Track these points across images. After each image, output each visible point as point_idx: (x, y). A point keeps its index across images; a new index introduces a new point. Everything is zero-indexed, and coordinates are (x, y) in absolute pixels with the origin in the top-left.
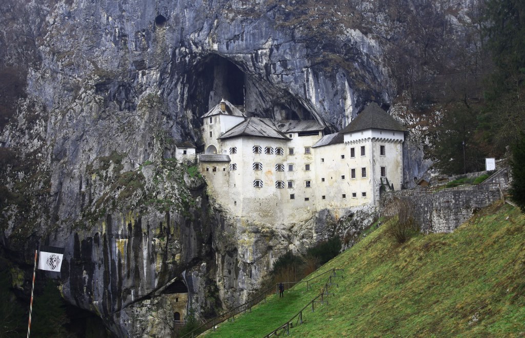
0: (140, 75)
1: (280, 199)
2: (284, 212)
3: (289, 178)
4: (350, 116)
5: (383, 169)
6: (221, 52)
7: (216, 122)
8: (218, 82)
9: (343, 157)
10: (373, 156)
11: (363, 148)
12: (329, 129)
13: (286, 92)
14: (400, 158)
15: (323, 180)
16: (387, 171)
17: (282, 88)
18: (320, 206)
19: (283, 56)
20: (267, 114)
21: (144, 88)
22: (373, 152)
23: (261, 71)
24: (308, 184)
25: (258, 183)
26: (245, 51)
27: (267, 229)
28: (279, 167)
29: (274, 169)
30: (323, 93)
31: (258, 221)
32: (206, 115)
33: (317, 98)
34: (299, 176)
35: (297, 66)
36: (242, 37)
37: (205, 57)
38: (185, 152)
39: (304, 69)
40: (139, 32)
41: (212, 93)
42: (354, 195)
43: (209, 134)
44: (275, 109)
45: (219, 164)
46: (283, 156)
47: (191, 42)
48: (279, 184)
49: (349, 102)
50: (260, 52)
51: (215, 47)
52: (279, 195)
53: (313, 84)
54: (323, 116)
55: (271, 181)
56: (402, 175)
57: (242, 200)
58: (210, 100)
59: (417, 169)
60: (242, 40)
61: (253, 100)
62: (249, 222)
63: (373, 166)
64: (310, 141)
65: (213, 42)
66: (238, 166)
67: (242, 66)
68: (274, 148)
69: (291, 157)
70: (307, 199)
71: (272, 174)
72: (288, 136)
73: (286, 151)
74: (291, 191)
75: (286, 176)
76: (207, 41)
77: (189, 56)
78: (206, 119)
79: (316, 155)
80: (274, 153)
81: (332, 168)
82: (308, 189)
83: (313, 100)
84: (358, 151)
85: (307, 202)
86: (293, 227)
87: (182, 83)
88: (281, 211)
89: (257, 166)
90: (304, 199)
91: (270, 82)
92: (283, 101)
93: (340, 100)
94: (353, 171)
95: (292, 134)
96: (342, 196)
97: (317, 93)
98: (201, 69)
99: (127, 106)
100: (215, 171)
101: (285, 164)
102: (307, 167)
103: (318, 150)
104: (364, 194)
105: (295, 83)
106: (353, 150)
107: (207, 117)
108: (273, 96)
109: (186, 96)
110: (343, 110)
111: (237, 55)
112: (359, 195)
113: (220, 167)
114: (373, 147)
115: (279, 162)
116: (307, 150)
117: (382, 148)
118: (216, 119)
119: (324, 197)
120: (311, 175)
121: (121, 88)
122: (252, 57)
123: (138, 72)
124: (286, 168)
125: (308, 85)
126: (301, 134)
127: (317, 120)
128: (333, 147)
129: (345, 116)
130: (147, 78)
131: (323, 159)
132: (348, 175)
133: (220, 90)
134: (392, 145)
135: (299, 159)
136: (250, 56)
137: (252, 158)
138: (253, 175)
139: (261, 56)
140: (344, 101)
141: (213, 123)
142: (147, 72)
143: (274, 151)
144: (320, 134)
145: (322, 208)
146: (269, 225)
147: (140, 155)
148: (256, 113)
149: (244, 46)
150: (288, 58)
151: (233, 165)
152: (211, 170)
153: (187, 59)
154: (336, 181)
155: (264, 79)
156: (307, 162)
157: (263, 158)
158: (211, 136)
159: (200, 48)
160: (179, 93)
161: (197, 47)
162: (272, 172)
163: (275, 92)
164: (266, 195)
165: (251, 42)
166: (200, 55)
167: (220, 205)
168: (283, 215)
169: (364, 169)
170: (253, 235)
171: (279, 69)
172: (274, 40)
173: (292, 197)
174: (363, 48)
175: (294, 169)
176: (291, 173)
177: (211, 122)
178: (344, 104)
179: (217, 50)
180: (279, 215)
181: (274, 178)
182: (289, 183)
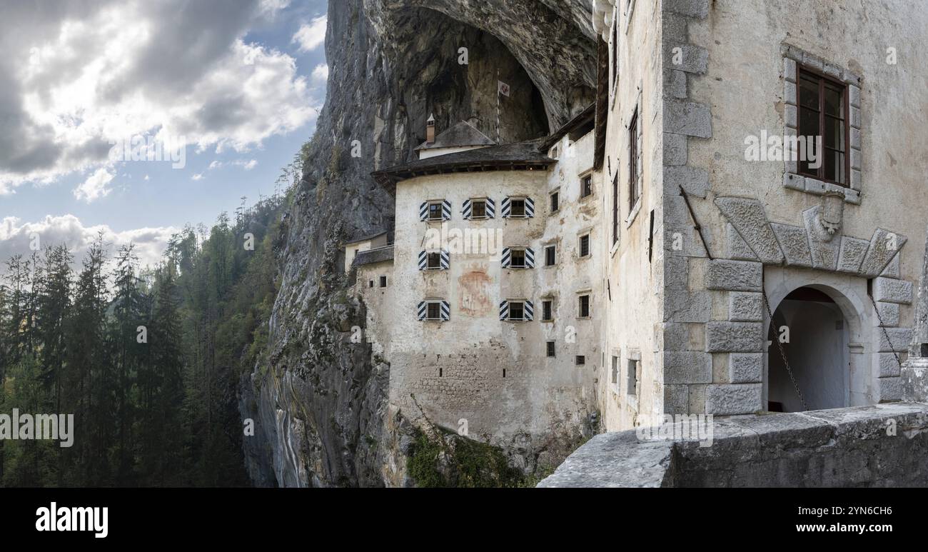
1: (515, 354)
2: (531, 397)
3: (545, 290)
24: (584, 305)
25: (434, 307)
28: (516, 257)
29: (494, 265)
34: (566, 280)
46: (533, 222)
48: (515, 311)
52: (513, 342)
55: (485, 301)
68: (498, 200)
69: (553, 219)
71: (486, 278)
74: (547, 333)
75: (535, 284)
80: (499, 214)
82: (585, 323)
85: (581, 368)
88: (522, 393)
89: (433, 261)
90: (574, 359)
101: (536, 244)
102: (584, 246)
115: (517, 241)
120: (592, 272)
124: (540, 259)
135: (568, 222)
138: (418, 287)
143: (499, 207)
156: (584, 226)
162: (490, 273)
164: (462, 345)
168: (528, 406)
173: (551, 349)
175: (557, 256)
176: (552, 269)
180: (511, 405)
181: (495, 292)
182: (547, 306)
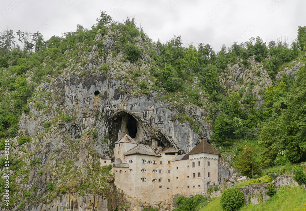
0: (84, 120)
1: (154, 188)
2: (156, 195)
3: (159, 177)
4: (191, 146)
5: (209, 173)
6: (127, 111)
7: (122, 146)
8: (123, 125)
9: (188, 166)
10: (204, 167)
11: (199, 162)
12: (181, 152)
13: (160, 132)
14: (217, 168)
15: (177, 178)
16: (211, 174)
17: (158, 130)
18: (175, 192)
19: (159, 115)
20: (148, 143)
21: (85, 127)
22: (204, 164)
23: (148, 121)
24: (169, 180)
25: (143, 179)
26: (140, 111)
27: (148, 205)
28: (154, 171)
29: (152, 172)
30: (178, 133)
31: (143, 200)
32: (117, 142)
33: (175, 136)
34: (164, 176)
35: (166, 120)
36: (139, 104)
37: (119, 113)
38: (105, 162)
39: (169, 121)
40: (85, 98)
41: (120, 131)
42: (194, 186)
43: (118, 152)
44: (153, 140)
45: (123, 168)
46: (157, 165)
47: (112, 105)
48: (154, 180)
49: (191, 139)
50: (147, 111)
51: (125, 108)
52: (154, 186)
53: (173, 129)
54: (178, 145)
55: (150, 178)
56: (218, 177)
57: (135, 188)
58: (119, 134)
59: (225, 174)
60: (139, 105)
61: (141, 135)
62: (138, 201)
63: (204, 172)
64: (170, 157)
65: (124, 105)
66: (133, 170)
67: (138, 118)
68: (152, 161)
69: (160, 166)
70: (168, 188)
72: (159, 154)
73: (158, 163)
74: (160, 184)
75: (158, 176)
76: (121, 105)
77: (111, 111)
78: (117, 144)
79: (174, 165)
80: (152, 163)
81: (182, 172)
82: (169, 183)
83: (173, 137)
84: (196, 164)
85: (168, 190)
86: (160, 203)
87: (106, 125)
89: (143, 170)
91: (151, 127)
92: (157, 137)
93: (187, 138)
94: (194, 174)
95: (161, 154)
96: (187, 187)
97: (175, 133)
98: (116, 119)
99: (75, 136)
100: (121, 172)
101: (157, 169)
102: (169, 171)
103: (175, 162)
104: (199, 186)
105: (165, 128)
106: (194, 163)
107: (117, 143)
108: (152, 134)
109: (107, 131)
110: (188, 142)
111: (136, 113)
112: (197, 186)
113: (123, 170)
114: (204, 162)
115: (154, 168)
116: (169, 162)
117: (208, 162)
118: (122, 145)
119: (177, 187)
120: (171, 175)
121: (73, 126)
122: (143, 114)
123: (83, 119)
124: (158, 172)
125: (171, 130)
126: (166, 154)
127: (175, 147)
128: (183, 161)
129: (189, 146)
130: (87, 122)
131: (177, 167)
132: (191, 176)
133: (124, 130)
134: (213, 161)
135: (165, 167)
136: (142, 113)
137: (141, 166)
138: (141, 175)
139: (148, 114)
140: (188, 138)
141: (120, 147)
142: (88, 118)
143: (152, 162)
144: (176, 154)
145: (176, 193)
146: (148, 202)
147: (81, 162)
148: (142, 142)
149: (140, 108)
150: (161, 116)
151: (131, 169)
152: (119, 171)
153: (109, 113)
154: (184, 179)
155: (149, 126)
156: (169, 169)
157: (147, 166)
158: (119, 153)
159: (117, 108)
160: (104, 130)
161: (115, 108)
162: (151, 173)
163: (154, 132)
164: (147, 186)
165: (144, 106)
166: (117, 111)
167: (122, 191)
168: (155, 197)
169: (199, 173)
170: (140, 207)
171: (157, 120)
172: (155, 106)
173: (160, 187)
174: (198, 113)
175: (162, 172)
176: (160, 174)
177: (119, 146)
178: (188, 140)
179: (126, 109)
180: (153, 197)
181: (152, 177)
182: (159, 179)
